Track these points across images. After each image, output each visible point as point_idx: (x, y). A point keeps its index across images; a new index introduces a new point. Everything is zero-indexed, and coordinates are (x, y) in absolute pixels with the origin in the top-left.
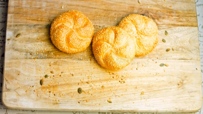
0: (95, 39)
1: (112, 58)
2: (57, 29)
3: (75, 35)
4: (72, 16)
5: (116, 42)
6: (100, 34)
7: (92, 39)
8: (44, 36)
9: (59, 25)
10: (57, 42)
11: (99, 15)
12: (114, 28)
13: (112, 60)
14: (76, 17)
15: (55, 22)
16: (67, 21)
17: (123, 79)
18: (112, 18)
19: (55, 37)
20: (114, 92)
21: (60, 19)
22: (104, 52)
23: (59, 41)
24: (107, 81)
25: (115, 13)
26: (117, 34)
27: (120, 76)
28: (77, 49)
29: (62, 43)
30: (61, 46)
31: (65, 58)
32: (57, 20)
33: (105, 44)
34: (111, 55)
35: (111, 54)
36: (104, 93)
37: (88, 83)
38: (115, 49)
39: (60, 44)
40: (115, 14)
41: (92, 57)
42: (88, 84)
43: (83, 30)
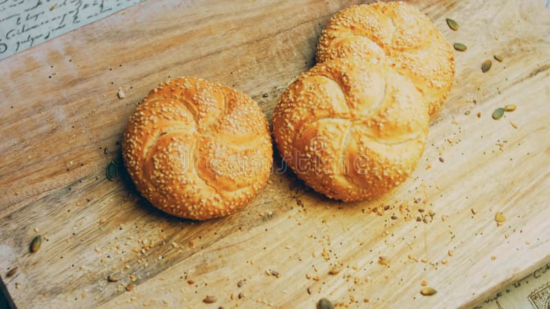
0: (286, 127)
1: (373, 153)
2: (155, 156)
3: (221, 146)
4: (176, 98)
5: (359, 101)
6: (294, 105)
8: (117, 204)
9: (151, 141)
10: (176, 195)
11: (243, 65)
13: (377, 158)
14: (187, 93)
15: (134, 139)
16: (170, 118)
17: (421, 208)
18: (283, 56)
19: (163, 181)
20: (423, 257)
21: (146, 122)
22: (339, 150)
23: (182, 186)
24: (384, 239)
25: (282, 37)
26: (344, 78)
27: (411, 203)
28: (249, 185)
29: (196, 191)
30: (197, 200)
31: (222, 237)
32: (136, 131)
33: (326, 126)
34: (365, 146)
35: (362, 143)
36: (399, 276)
37: (336, 271)
38: (365, 123)
39: (188, 197)
40: (286, 41)
41: (297, 193)
42: (335, 277)
43: (234, 119)
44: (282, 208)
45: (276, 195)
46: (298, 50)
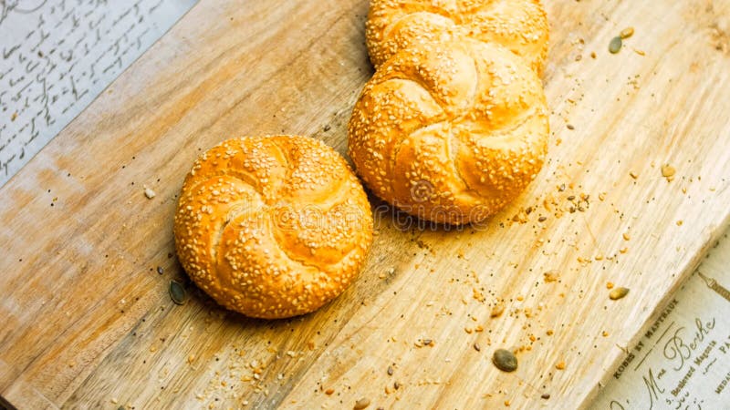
0: (372, 159)
1: (491, 150)
2: (227, 255)
3: (304, 212)
4: (223, 173)
5: (450, 94)
6: (372, 128)
7: (359, 177)
9: (215, 238)
10: (272, 293)
11: (285, 101)
12: (390, 68)
13: (499, 156)
14: (234, 162)
15: (193, 243)
16: (227, 200)
17: (570, 195)
18: (328, 71)
19: (250, 282)
20: (596, 254)
21: (200, 217)
22: (448, 162)
23: (276, 279)
24: (540, 250)
25: (318, 48)
26: (422, 72)
27: (556, 194)
28: (355, 246)
29: (294, 279)
30: (300, 290)
31: (345, 322)
32: (190, 233)
33: (423, 139)
34: (478, 145)
35: (473, 144)
36: (576, 288)
37: (498, 311)
38: (468, 117)
39: (288, 290)
40: (324, 52)
42: (501, 319)
43: (306, 171)
44: (403, 260)
45: (389, 246)
46: (344, 58)
